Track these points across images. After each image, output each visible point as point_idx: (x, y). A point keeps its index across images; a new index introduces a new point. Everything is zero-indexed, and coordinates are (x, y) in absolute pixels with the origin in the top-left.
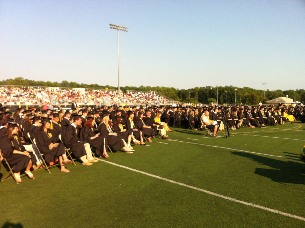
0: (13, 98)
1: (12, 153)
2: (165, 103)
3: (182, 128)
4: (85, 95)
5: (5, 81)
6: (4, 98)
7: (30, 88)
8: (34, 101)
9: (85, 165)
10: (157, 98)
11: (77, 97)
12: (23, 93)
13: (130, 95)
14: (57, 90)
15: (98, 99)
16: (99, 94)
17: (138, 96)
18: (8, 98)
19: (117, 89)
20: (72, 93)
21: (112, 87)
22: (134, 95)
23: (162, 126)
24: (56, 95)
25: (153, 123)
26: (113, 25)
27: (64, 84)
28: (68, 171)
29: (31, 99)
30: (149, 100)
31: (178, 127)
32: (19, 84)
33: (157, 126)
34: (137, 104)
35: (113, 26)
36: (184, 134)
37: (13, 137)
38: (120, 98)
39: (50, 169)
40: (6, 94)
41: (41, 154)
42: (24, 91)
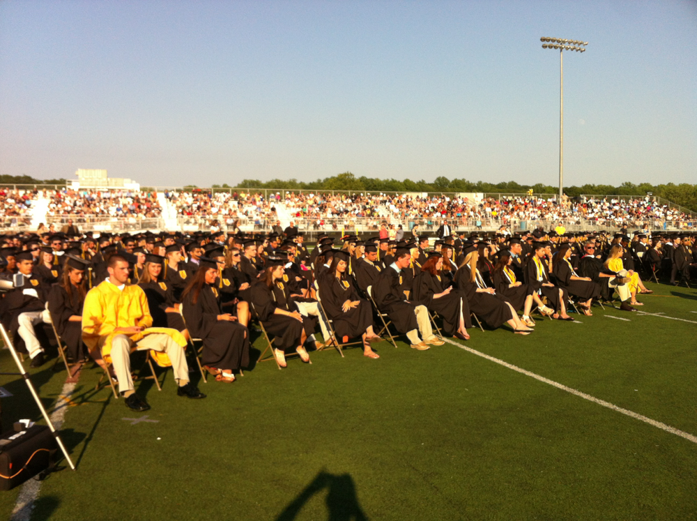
0: (330, 216)
1: (272, 313)
2: (681, 225)
3: (691, 286)
4: (478, 209)
5: (322, 181)
6: (313, 216)
7: (365, 195)
8: (372, 222)
9: (416, 350)
10: (661, 213)
11: (460, 214)
12: (351, 205)
13: (588, 206)
14: (418, 197)
15: (507, 217)
16: (511, 206)
17: (610, 208)
18: (322, 216)
19: (556, 191)
20: (449, 203)
21: (550, 187)
22: (599, 206)
23: (621, 277)
24: (415, 209)
25: (598, 272)
26: (548, 40)
27: (440, 183)
28: (376, 356)
29: (366, 218)
30: (638, 217)
31: (682, 284)
32: (345, 187)
33: (609, 278)
34: (604, 228)
35: (549, 44)
36: (689, 300)
37: (276, 285)
38: (563, 214)
39: (345, 351)
40: (318, 209)
41: (329, 319)
42: (353, 201)
